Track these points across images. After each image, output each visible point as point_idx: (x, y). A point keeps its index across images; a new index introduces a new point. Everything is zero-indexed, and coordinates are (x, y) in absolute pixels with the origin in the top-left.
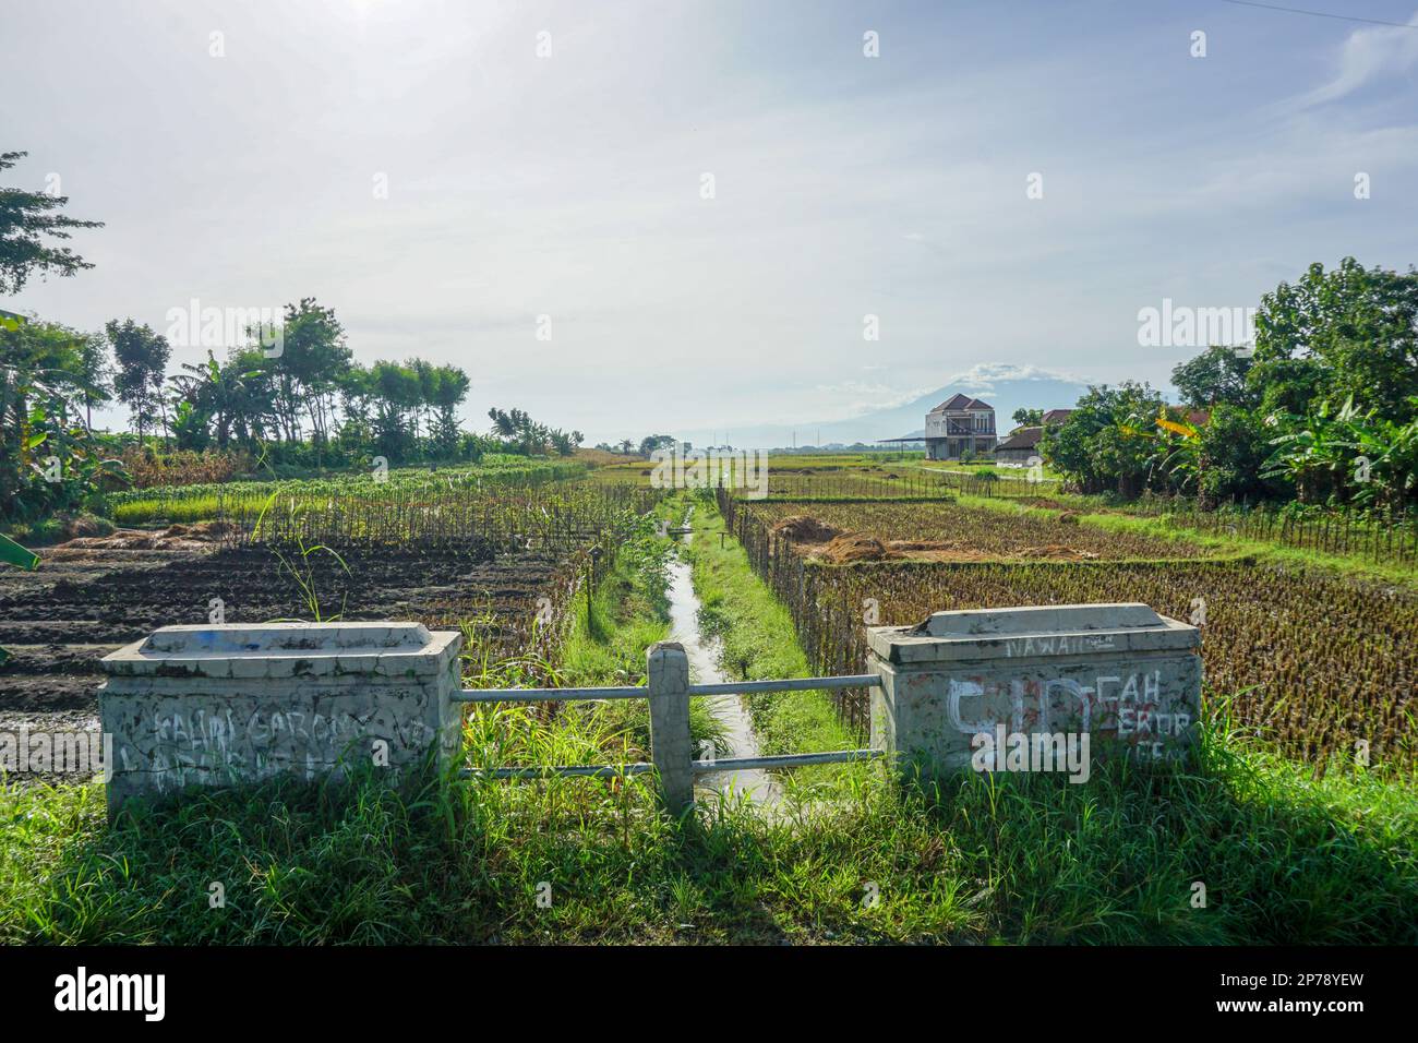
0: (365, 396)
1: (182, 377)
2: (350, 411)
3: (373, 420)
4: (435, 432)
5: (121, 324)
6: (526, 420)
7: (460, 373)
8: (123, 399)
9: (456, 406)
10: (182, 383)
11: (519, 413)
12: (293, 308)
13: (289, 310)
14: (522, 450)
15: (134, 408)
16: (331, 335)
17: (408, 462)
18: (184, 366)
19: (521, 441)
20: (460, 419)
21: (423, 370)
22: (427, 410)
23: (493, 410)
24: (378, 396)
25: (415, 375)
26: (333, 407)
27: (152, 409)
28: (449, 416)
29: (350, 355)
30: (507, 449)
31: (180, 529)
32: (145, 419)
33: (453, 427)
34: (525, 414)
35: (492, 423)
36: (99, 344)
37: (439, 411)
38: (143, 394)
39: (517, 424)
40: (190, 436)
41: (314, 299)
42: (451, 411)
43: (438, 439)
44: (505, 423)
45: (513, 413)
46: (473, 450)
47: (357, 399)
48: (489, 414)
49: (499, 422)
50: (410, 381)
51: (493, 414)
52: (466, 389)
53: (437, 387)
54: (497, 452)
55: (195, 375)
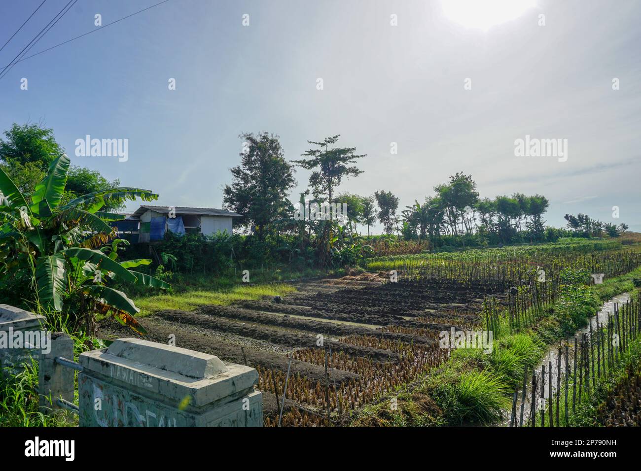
0: (491, 213)
1: (407, 211)
2: (484, 220)
3: (496, 224)
4: (530, 228)
5: (379, 193)
6: (587, 219)
7: (543, 198)
8: (382, 221)
9: (541, 215)
10: (406, 213)
11: (583, 216)
12: (453, 178)
13: (452, 179)
14: (585, 235)
15: (385, 225)
16: (472, 188)
17: (515, 243)
18: (407, 207)
19: (584, 230)
20: (544, 221)
21: (521, 199)
22: (525, 217)
23: (567, 215)
24: (498, 213)
25: (517, 201)
26: (475, 219)
27: (392, 224)
28: (538, 220)
29: (478, 195)
30: (575, 235)
31: (382, 273)
32: (389, 229)
33: (541, 225)
34: (586, 216)
35: (567, 222)
36: (371, 201)
37: (532, 217)
38: (388, 219)
39: (582, 221)
40: (408, 235)
41: (462, 172)
42: (540, 217)
43: (532, 231)
44: (574, 222)
45: (579, 216)
46: (553, 236)
47: (487, 215)
48: (565, 217)
49: (570, 221)
50: (514, 205)
51: (567, 217)
52: (547, 206)
53: (529, 206)
54: (568, 236)
55: (411, 210)
